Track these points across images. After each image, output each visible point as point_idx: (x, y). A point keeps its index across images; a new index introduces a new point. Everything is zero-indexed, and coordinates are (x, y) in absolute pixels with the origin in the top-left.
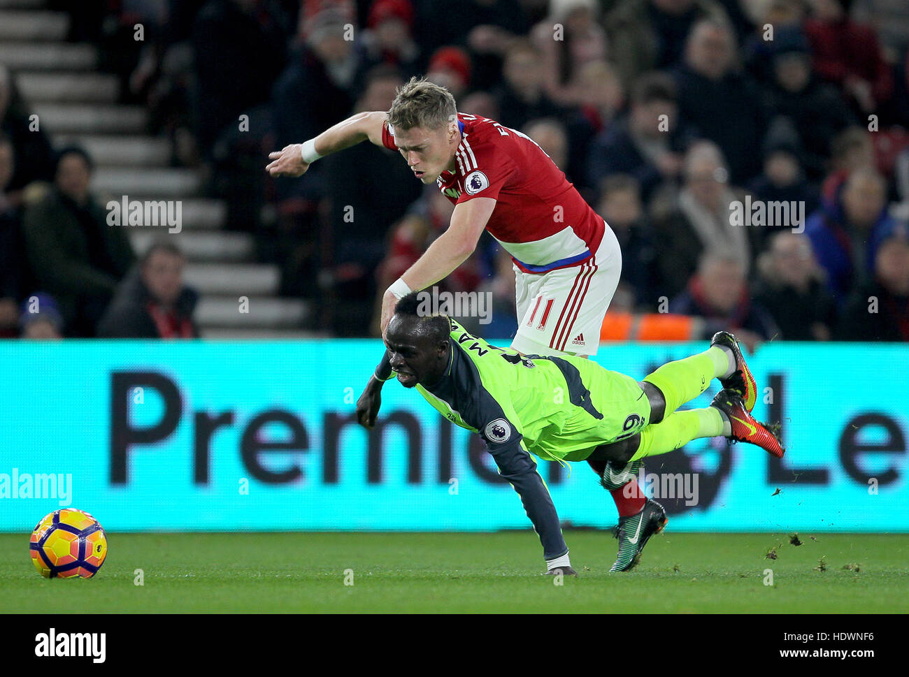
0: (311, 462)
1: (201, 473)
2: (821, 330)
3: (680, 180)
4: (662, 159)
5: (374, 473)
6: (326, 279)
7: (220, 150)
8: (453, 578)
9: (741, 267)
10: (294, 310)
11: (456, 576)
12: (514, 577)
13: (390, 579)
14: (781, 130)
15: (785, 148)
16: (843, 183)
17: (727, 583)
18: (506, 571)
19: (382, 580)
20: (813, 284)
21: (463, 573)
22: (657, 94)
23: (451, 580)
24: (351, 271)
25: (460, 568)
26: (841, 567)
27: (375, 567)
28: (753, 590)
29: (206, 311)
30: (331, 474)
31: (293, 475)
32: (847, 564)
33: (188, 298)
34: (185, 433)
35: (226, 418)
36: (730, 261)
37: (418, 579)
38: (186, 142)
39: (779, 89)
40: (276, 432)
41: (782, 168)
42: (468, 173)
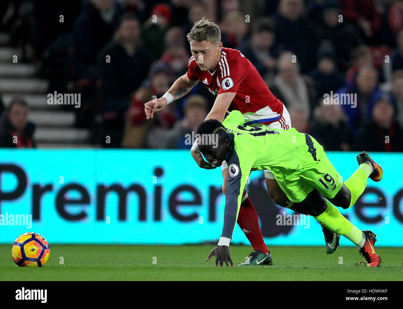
0: (91, 210)
1: (36, 215)
2: (345, 146)
3: (276, 71)
4: (267, 60)
5: (122, 215)
6: (99, 119)
7: (47, 54)
8: (161, 268)
9: (306, 114)
10: (83, 134)
11: (163, 267)
12: (192, 268)
13: (130, 268)
14: (326, 46)
15: (328, 56)
16: (356, 73)
17: (298, 271)
18: (188, 264)
19: (126, 269)
20: (342, 123)
21: (166, 265)
22: (264, 28)
23: (160, 269)
24: (111, 115)
25: (165, 263)
26: (354, 263)
27: (122, 262)
28: (310, 275)
29: (39, 134)
30: (101, 216)
31: (82, 216)
32: (357, 262)
33: (30, 128)
34: (28, 195)
35: (49, 188)
36: (300, 112)
37: (144, 268)
38: (29, 51)
39: (325, 26)
40: (74, 195)
41: (326, 66)
42: (224, 78)
